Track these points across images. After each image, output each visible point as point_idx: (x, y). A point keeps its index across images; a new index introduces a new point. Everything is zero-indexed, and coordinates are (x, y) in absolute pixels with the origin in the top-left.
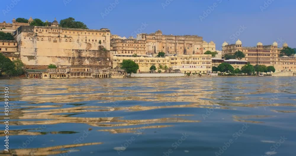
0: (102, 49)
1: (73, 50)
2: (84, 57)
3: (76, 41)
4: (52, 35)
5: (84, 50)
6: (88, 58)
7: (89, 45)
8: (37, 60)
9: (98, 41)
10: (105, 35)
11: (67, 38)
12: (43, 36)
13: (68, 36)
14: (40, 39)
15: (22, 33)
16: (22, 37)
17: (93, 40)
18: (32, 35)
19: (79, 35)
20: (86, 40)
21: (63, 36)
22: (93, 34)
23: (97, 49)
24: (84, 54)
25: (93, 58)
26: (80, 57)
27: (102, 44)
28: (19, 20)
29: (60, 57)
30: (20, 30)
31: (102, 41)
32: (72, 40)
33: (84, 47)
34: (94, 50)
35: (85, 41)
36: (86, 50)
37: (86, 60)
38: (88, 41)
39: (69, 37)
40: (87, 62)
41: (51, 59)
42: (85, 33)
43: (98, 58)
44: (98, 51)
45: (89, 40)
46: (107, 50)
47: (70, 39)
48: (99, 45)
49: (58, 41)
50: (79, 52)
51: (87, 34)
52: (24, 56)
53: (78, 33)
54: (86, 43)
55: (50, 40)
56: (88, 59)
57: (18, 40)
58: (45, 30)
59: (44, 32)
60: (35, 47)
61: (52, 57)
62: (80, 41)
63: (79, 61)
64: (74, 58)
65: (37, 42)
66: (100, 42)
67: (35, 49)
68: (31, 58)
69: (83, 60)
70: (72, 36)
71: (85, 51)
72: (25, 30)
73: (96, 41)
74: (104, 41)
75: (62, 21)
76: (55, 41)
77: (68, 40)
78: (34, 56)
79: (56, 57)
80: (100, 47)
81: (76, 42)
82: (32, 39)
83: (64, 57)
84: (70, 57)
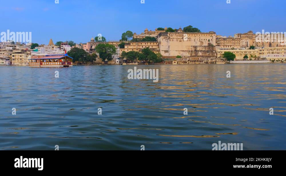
0: (210, 45)
1: (191, 46)
2: (199, 51)
3: (193, 40)
4: (179, 37)
5: (198, 46)
6: (201, 51)
7: (202, 42)
8: (169, 53)
9: (208, 40)
10: (212, 36)
12: (173, 38)
14: (171, 40)
15: (161, 37)
16: (161, 39)
17: (204, 40)
18: (167, 38)
20: (200, 40)
22: (204, 35)
23: (207, 45)
24: (198, 49)
25: (204, 51)
26: (196, 51)
27: (210, 42)
28: (159, 29)
29: (183, 51)
30: (160, 35)
31: (210, 40)
33: (198, 44)
34: (205, 46)
35: (199, 40)
36: (200, 46)
37: (200, 52)
38: (201, 40)
40: (200, 54)
42: (199, 35)
43: (207, 51)
44: (207, 46)
45: (202, 40)
46: (213, 46)
47: (190, 39)
48: (209, 42)
49: (182, 41)
50: (195, 47)
51: (200, 36)
52: (162, 51)
53: (195, 35)
54: (200, 41)
55: (177, 40)
56: (201, 52)
57: (159, 41)
58: (174, 34)
59: (174, 36)
60: (169, 45)
61: (178, 51)
62: (196, 40)
63: (195, 53)
64: (192, 51)
65: (170, 42)
66: (209, 41)
67: (168, 47)
68: (166, 51)
69: (198, 52)
70: (191, 37)
71: (199, 47)
72: (163, 35)
73: (206, 40)
75: (184, 28)
76: (180, 41)
78: (168, 51)
79: (181, 51)
80: (209, 44)
82: (166, 40)
83: (186, 51)
84: (189, 51)
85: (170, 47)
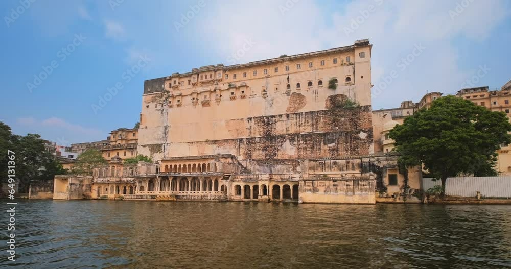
0: (339, 106)
1: (250, 119)
2: (282, 137)
3: (259, 93)
4: (199, 89)
5: (280, 116)
6: (292, 138)
7: (298, 98)
8: (167, 152)
9: (326, 83)
10: (351, 61)
11: (233, 90)
12: (181, 95)
13: (238, 85)
14: (175, 102)
15: (144, 98)
17: (310, 84)
18: (161, 97)
19: (268, 77)
20: (289, 86)
21: (226, 87)
22: (311, 65)
23: (322, 106)
24: (280, 128)
25: (309, 135)
26: (269, 137)
27: (341, 89)
29: (215, 142)
31: (341, 81)
32: (247, 93)
33: (281, 105)
34: (312, 113)
35: (285, 89)
36: (288, 116)
37: (287, 144)
38: (293, 89)
39: (239, 88)
40: (289, 150)
41: (194, 147)
42: (287, 69)
43: (325, 135)
44: (325, 112)
45: (298, 85)
46: (359, 107)
47: (242, 89)
48: (331, 93)
49: (213, 102)
50: (267, 122)
51: (291, 70)
52: (144, 146)
53: (265, 71)
54: (288, 94)
55: (195, 102)
56: (292, 140)
59: (184, 86)
60: (165, 124)
61: (197, 142)
62: (271, 92)
63: (265, 149)
64: (251, 141)
65: (170, 110)
66: (333, 84)
67: (162, 129)
68: (156, 148)
69: (277, 144)
70: (248, 83)
71: (284, 118)
72: (149, 90)
73: (320, 82)
74: (348, 79)
76: (206, 104)
77: (238, 94)
78: (162, 144)
79: (207, 141)
80: (333, 99)
81: (259, 98)
82: (159, 107)
83: (226, 141)
84: (241, 140)
85: (169, 129)
